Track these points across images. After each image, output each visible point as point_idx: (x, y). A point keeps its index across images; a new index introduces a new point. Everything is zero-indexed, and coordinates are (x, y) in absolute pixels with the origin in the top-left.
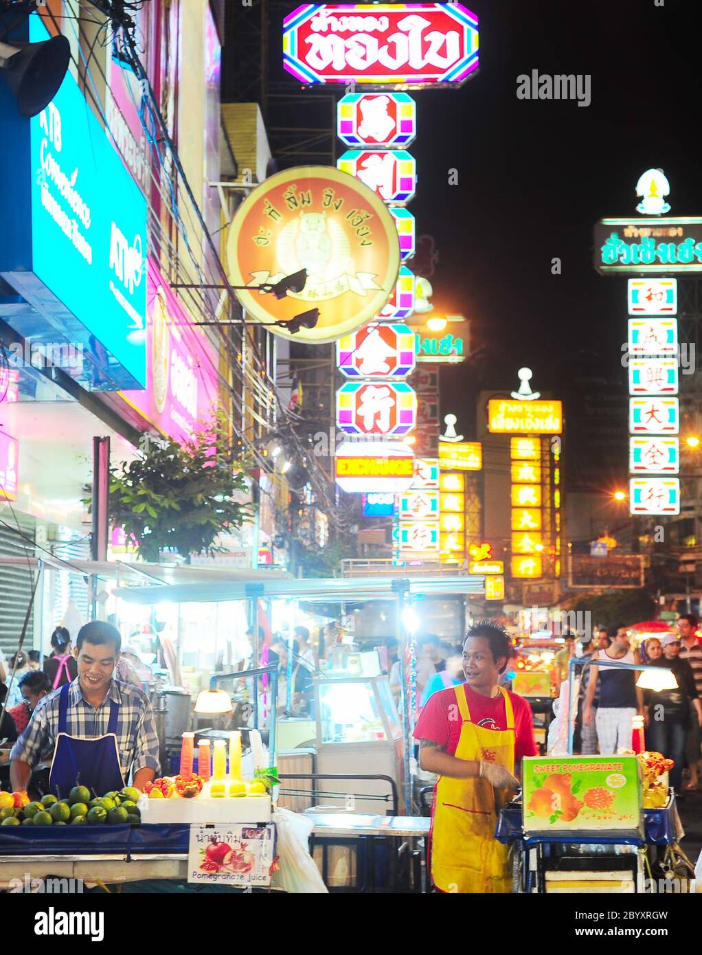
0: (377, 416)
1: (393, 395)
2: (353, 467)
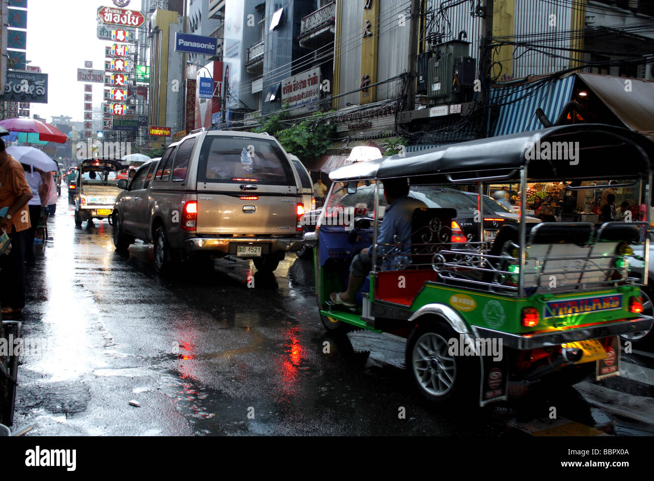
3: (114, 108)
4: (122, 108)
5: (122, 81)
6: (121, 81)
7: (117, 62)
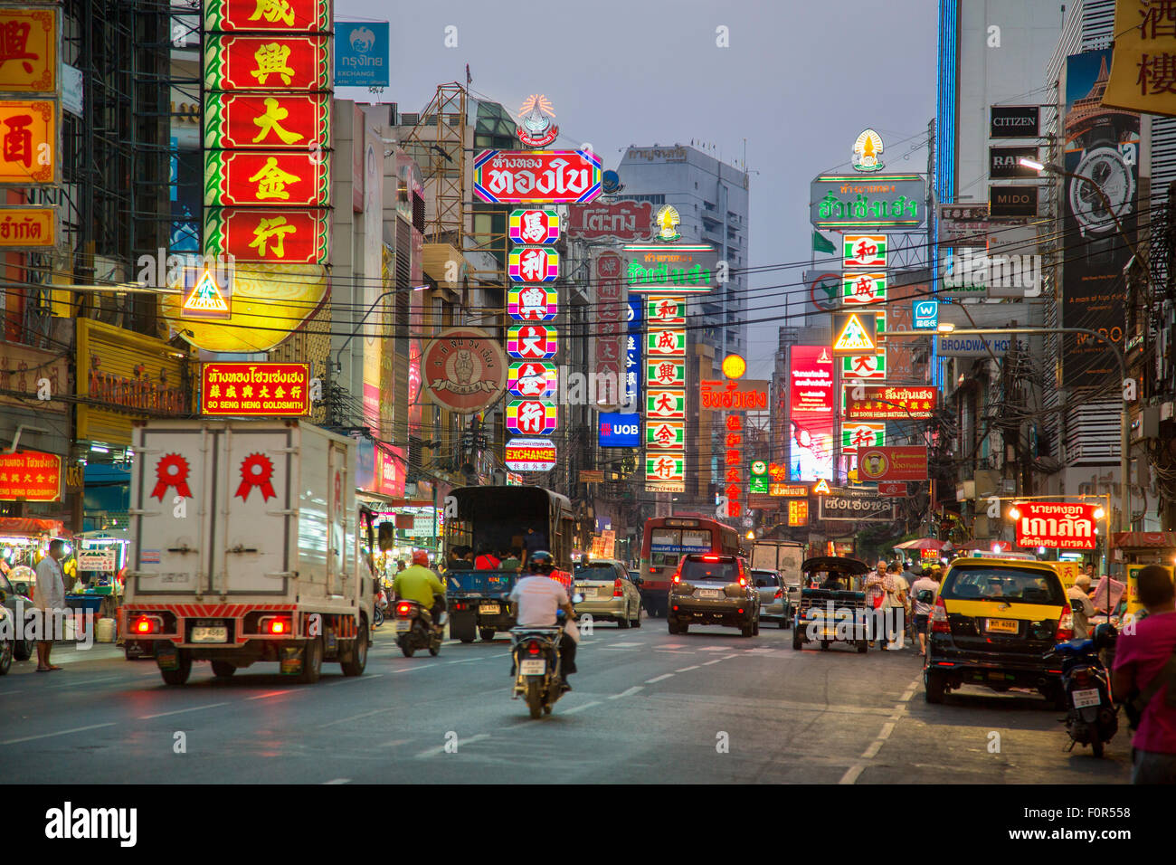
0: (532, 422)
1: (542, 409)
2: (516, 455)
3: (521, 413)
4: (541, 413)
5: (540, 345)
6: (536, 344)
7: (524, 296)
